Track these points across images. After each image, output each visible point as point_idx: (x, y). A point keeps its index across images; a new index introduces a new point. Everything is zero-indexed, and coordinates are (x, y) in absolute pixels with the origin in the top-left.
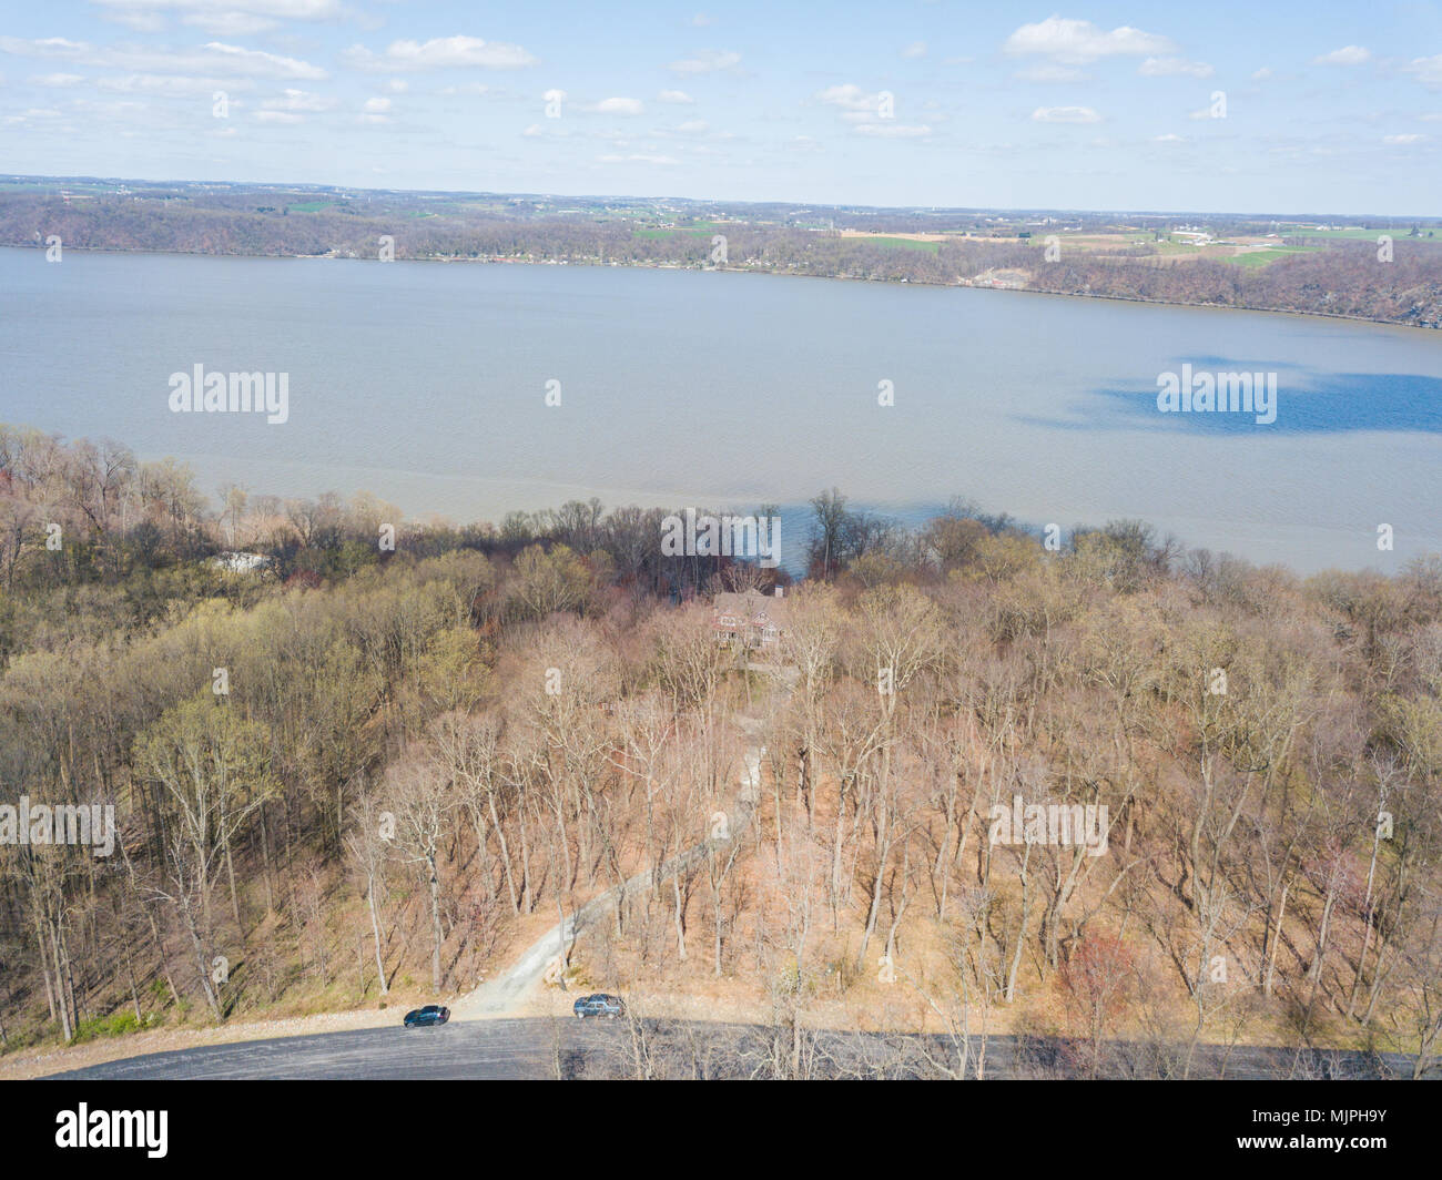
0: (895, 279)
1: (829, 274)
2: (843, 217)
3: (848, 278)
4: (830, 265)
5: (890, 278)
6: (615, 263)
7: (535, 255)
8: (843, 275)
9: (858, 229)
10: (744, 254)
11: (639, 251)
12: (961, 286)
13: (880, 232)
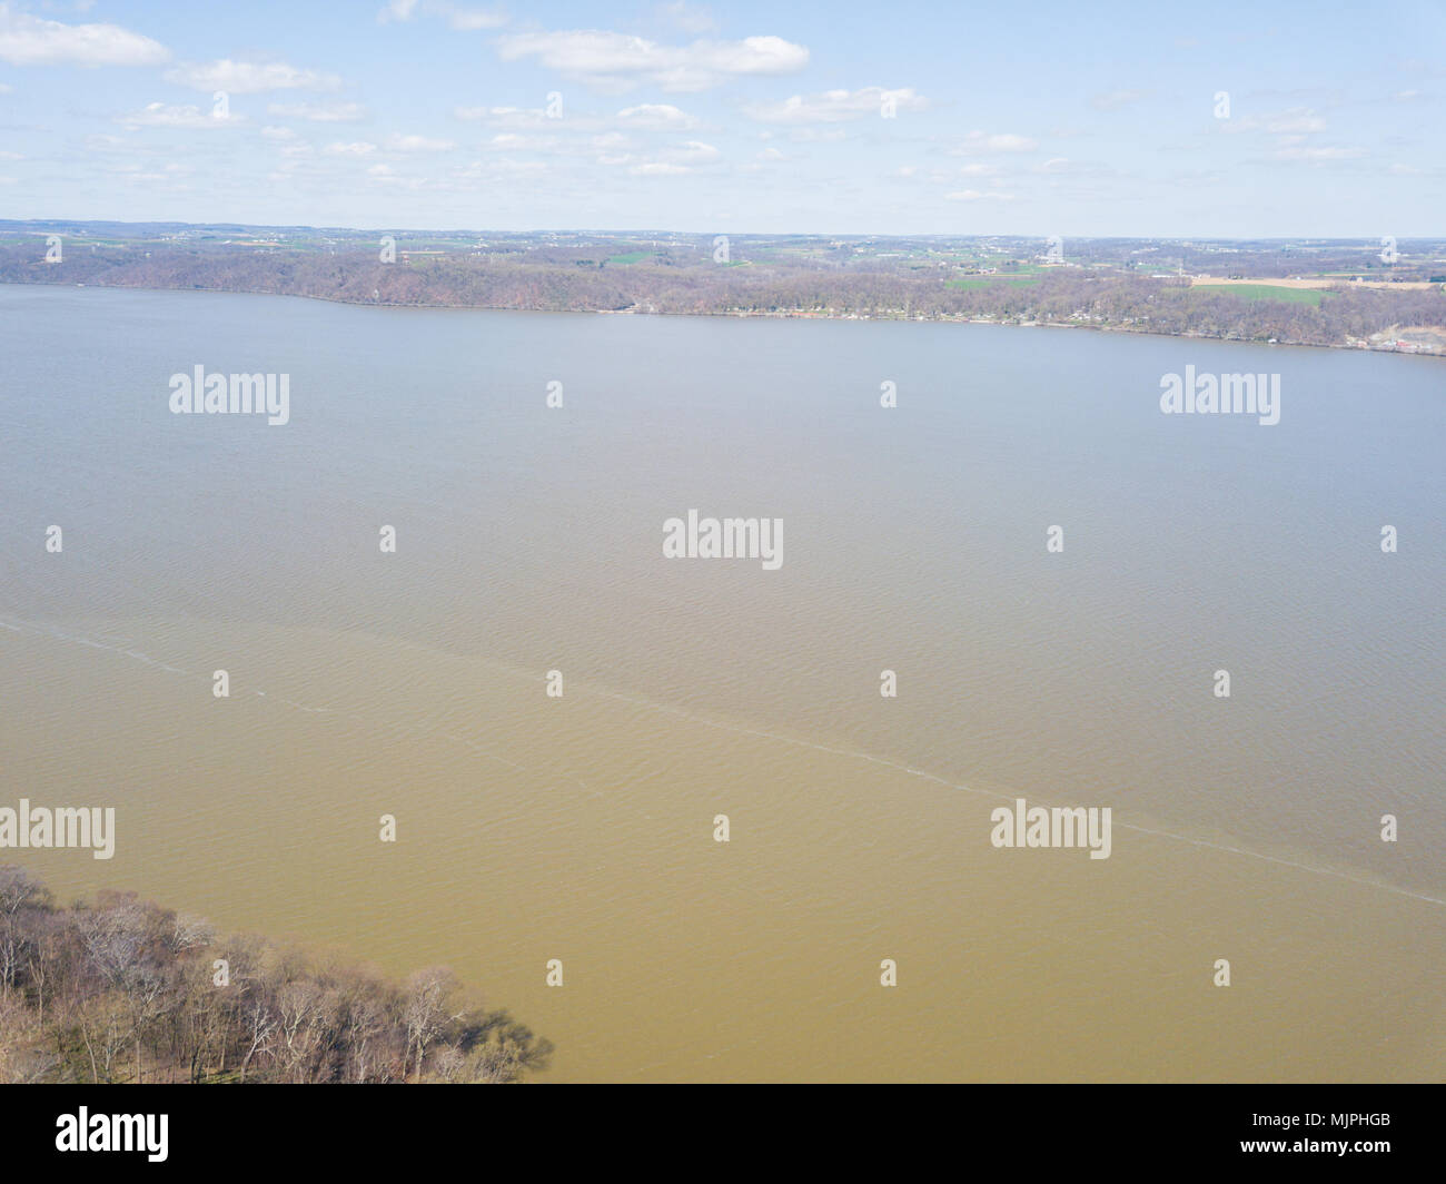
0: (1260, 338)
1: (1174, 331)
2: (1197, 257)
3: (1199, 337)
4: (1175, 321)
5: (1254, 337)
6: (921, 318)
7: (836, 309)
8: (1191, 333)
9: (1214, 273)
10: (1071, 306)
11: (948, 304)
12: (1351, 348)
13: (1242, 278)
